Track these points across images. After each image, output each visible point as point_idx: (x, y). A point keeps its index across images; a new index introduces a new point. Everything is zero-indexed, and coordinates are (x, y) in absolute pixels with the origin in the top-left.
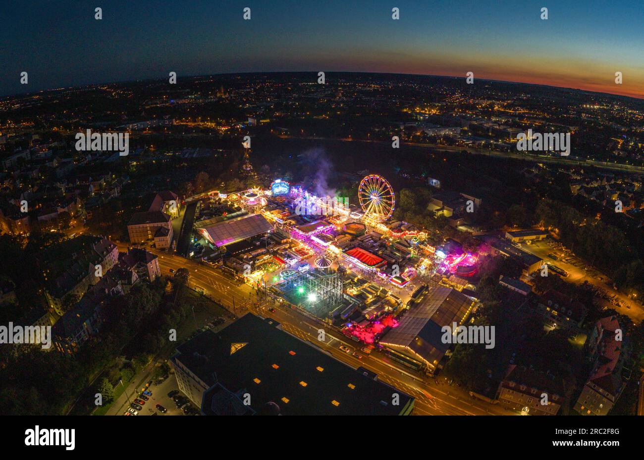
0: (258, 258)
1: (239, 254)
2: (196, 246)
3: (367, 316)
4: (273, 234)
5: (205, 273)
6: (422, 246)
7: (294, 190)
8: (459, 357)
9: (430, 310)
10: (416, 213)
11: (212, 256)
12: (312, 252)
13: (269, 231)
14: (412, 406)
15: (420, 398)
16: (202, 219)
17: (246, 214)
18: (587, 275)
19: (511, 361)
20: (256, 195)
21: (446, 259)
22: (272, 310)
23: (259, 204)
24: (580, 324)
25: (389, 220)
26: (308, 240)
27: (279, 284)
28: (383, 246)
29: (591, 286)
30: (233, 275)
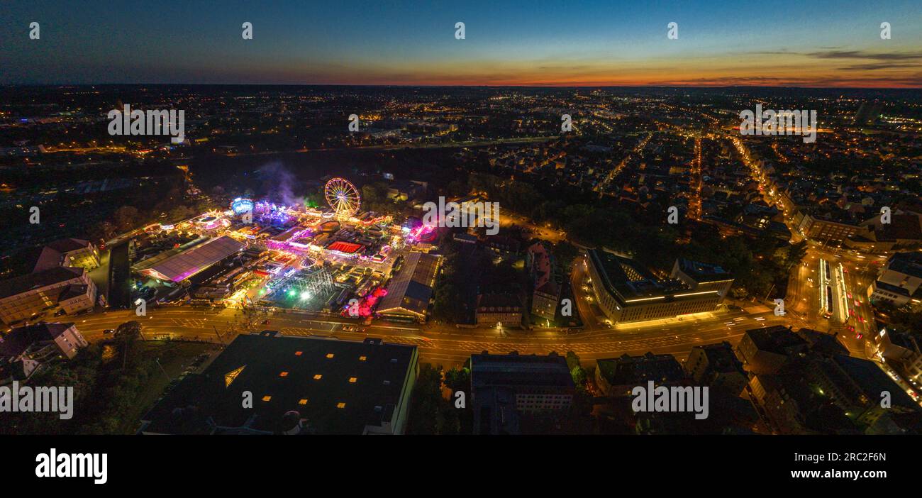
0: (235, 278)
1: (210, 281)
2: (143, 291)
3: (360, 294)
4: (246, 251)
5: (167, 316)
6: (390, 227)
7: (259, 205)
8: (440, 301)
9: (409, 273)
10: (379, 202)
11: (170, 294)
12: (294, 256)
13: (241, 250)
14: (417, 352)
15: (421, 344)
16: (143, 259)
17: (207, 239)
18: (513, 219)
19: (478, 293)
20: (215, 218)
21: (411, 232)
22: (265, 323)
23: (221, 226)
24: (517, 254)
25: (358, 213)
26: (287, 247)
27: (266, 296)
28: (358, 234)
29: (518, 226)
30: (208, 305)
